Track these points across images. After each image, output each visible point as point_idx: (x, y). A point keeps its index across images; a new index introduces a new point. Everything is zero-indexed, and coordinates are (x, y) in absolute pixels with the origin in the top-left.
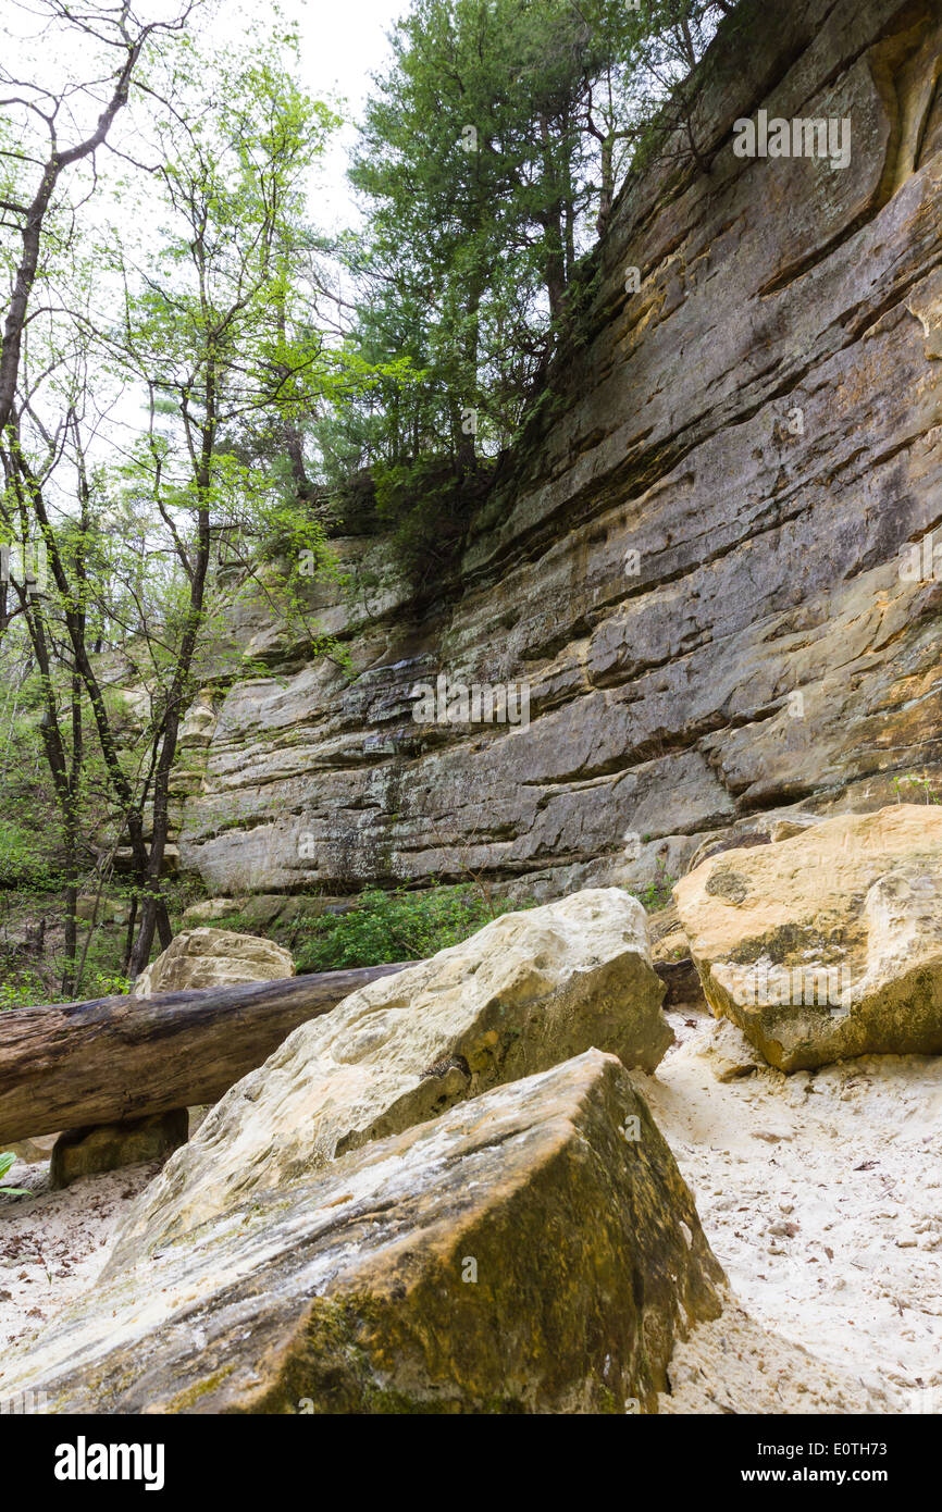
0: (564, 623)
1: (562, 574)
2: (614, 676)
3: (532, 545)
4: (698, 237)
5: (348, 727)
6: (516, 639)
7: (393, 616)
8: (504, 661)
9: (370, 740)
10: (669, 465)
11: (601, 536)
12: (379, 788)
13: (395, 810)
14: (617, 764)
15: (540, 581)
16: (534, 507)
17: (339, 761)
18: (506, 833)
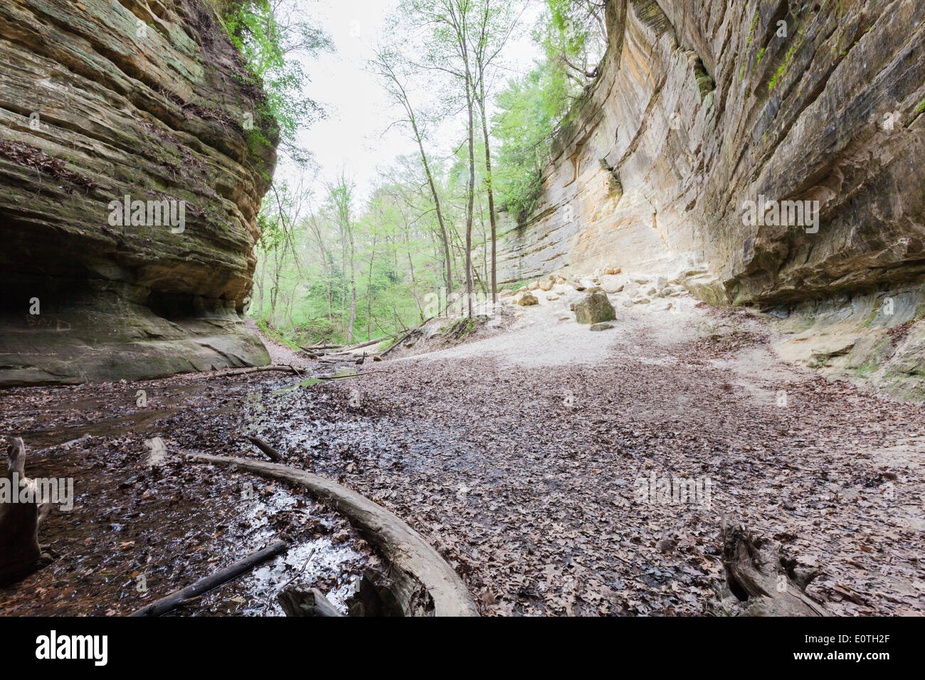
0: (543, 235)
1: (542, 226)
2: (551, 244)
3: (537, 219)
4: (554, 174)
5: (510, 252)
6: (537, 236)
7: (516, 229)
8: (536, 240)
9: (515, 254)
10: (556, 210)
11: (547, 220)
12: (517, 263)
13: (521, 267)
14: (553, 258)
15: (539, 226)
16: (537, 213)
17: (510, 258)
18: (539, 269)
